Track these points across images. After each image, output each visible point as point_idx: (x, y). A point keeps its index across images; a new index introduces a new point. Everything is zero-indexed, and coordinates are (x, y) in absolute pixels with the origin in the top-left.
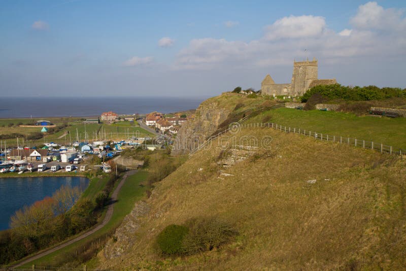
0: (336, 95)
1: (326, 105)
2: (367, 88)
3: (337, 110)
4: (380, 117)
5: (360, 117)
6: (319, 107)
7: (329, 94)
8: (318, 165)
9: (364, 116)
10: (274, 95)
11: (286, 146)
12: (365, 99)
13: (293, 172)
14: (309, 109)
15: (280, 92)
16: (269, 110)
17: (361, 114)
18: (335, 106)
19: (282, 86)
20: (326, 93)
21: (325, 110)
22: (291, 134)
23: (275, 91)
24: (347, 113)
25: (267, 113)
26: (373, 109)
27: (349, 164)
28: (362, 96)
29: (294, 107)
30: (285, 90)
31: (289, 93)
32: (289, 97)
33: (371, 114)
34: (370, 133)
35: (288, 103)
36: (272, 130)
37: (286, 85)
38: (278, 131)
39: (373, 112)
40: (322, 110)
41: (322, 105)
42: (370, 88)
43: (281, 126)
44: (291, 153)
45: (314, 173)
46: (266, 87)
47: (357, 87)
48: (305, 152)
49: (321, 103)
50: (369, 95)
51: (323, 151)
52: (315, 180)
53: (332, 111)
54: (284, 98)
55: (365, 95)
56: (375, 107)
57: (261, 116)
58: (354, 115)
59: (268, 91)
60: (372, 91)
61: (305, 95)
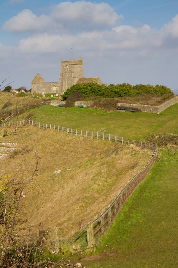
0: (93, 92)
1: (83, 102)
2: (120, 85)
3: (91, 106)
4: (124, 111)
5: (108, 112)
6: (77, 104)
7: (86, 92)
8: (65, 157)
9: (111, 111)
10: (43, 93)
11: (41, 141)
12: (118, 96)
13: (45, 164)
14: (69, 106)
15: (50, 90)
16: (34, 108)
17: (109, 110)
18: (90, 103)
19: (51, 84)
20: (83, 90)
21: (82, 107)
22: (48, 130)
23: (44, 89)
24: (99, 109)
25: (32, 111)
26: (119, 105)
27: (90, 154)
28: (116, 93)
29: (57, 105)
30: (54, 88)
31: (57, 91)
32: (57, 95)
33: (118, 109)
34: (112, 126)
35: (52, 101)
36: (32, 127)
37: (54, 84)
38: (37, 128)
39: (119, 107)
40: (80, 107)
41: (79, 102)
42: (124, 85)
43: (39, 123)
44: (46, 147)
45: (61, 164)
46: (36, 85)
47: (112, 85)
48: (58, 146)
49: (79, 101)
50: (121, 91)
51: (71, 145)
52: (60, 171)
53: (88, 107)
54: (52, 96)
55: (118, 92)
56: (121, 103)
57: (26, 114)
58: (104, 111)
59: (38, 90)
60: (124, 88)
61: (66, 93)
